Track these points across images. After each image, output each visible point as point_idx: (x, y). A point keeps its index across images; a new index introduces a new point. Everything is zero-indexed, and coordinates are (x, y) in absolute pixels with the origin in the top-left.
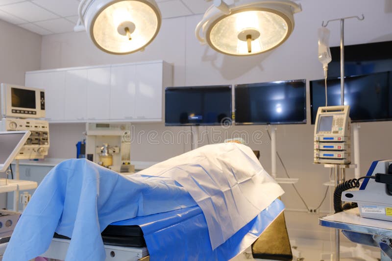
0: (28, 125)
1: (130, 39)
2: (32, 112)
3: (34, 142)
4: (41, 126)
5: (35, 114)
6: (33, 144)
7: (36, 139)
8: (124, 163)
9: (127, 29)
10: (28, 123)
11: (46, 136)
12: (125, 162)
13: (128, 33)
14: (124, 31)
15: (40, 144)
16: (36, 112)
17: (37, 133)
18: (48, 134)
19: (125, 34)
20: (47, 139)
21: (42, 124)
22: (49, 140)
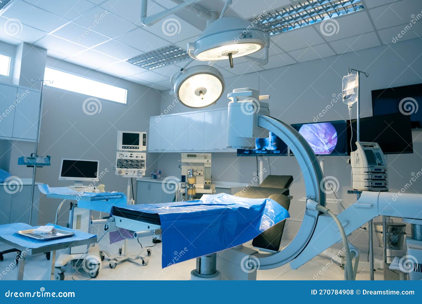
0: (131, 156)
1: (202, 99)
2: (136, 147)
3: (134, 167)
4: (140, 156)
5: (138, 149)
6: (134, 168)
7: (136, 165)
8: (206, 183)
9: (201, 92)
10: (131, 154)
11: (144, 163)
12: (206, 181)
13: (201, 95)
14: (199, 93)
15: (138, 168)
16: (139, 147)
17: (137, 161)
18: (145, 162)
19: (199, 95)
20: (144, 165)
21: (141, 155)
22: (145, 166)
